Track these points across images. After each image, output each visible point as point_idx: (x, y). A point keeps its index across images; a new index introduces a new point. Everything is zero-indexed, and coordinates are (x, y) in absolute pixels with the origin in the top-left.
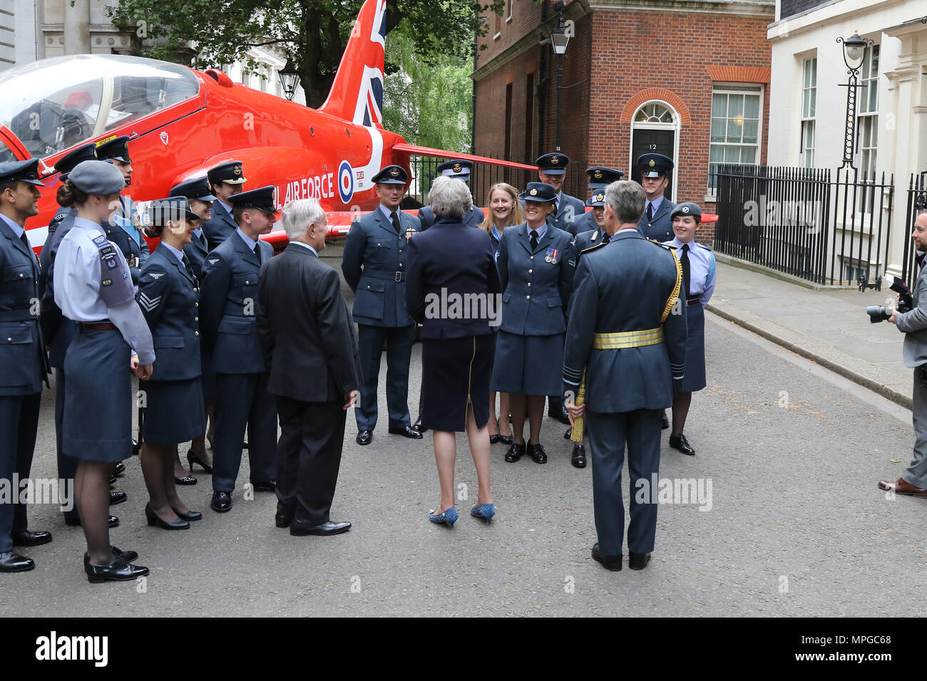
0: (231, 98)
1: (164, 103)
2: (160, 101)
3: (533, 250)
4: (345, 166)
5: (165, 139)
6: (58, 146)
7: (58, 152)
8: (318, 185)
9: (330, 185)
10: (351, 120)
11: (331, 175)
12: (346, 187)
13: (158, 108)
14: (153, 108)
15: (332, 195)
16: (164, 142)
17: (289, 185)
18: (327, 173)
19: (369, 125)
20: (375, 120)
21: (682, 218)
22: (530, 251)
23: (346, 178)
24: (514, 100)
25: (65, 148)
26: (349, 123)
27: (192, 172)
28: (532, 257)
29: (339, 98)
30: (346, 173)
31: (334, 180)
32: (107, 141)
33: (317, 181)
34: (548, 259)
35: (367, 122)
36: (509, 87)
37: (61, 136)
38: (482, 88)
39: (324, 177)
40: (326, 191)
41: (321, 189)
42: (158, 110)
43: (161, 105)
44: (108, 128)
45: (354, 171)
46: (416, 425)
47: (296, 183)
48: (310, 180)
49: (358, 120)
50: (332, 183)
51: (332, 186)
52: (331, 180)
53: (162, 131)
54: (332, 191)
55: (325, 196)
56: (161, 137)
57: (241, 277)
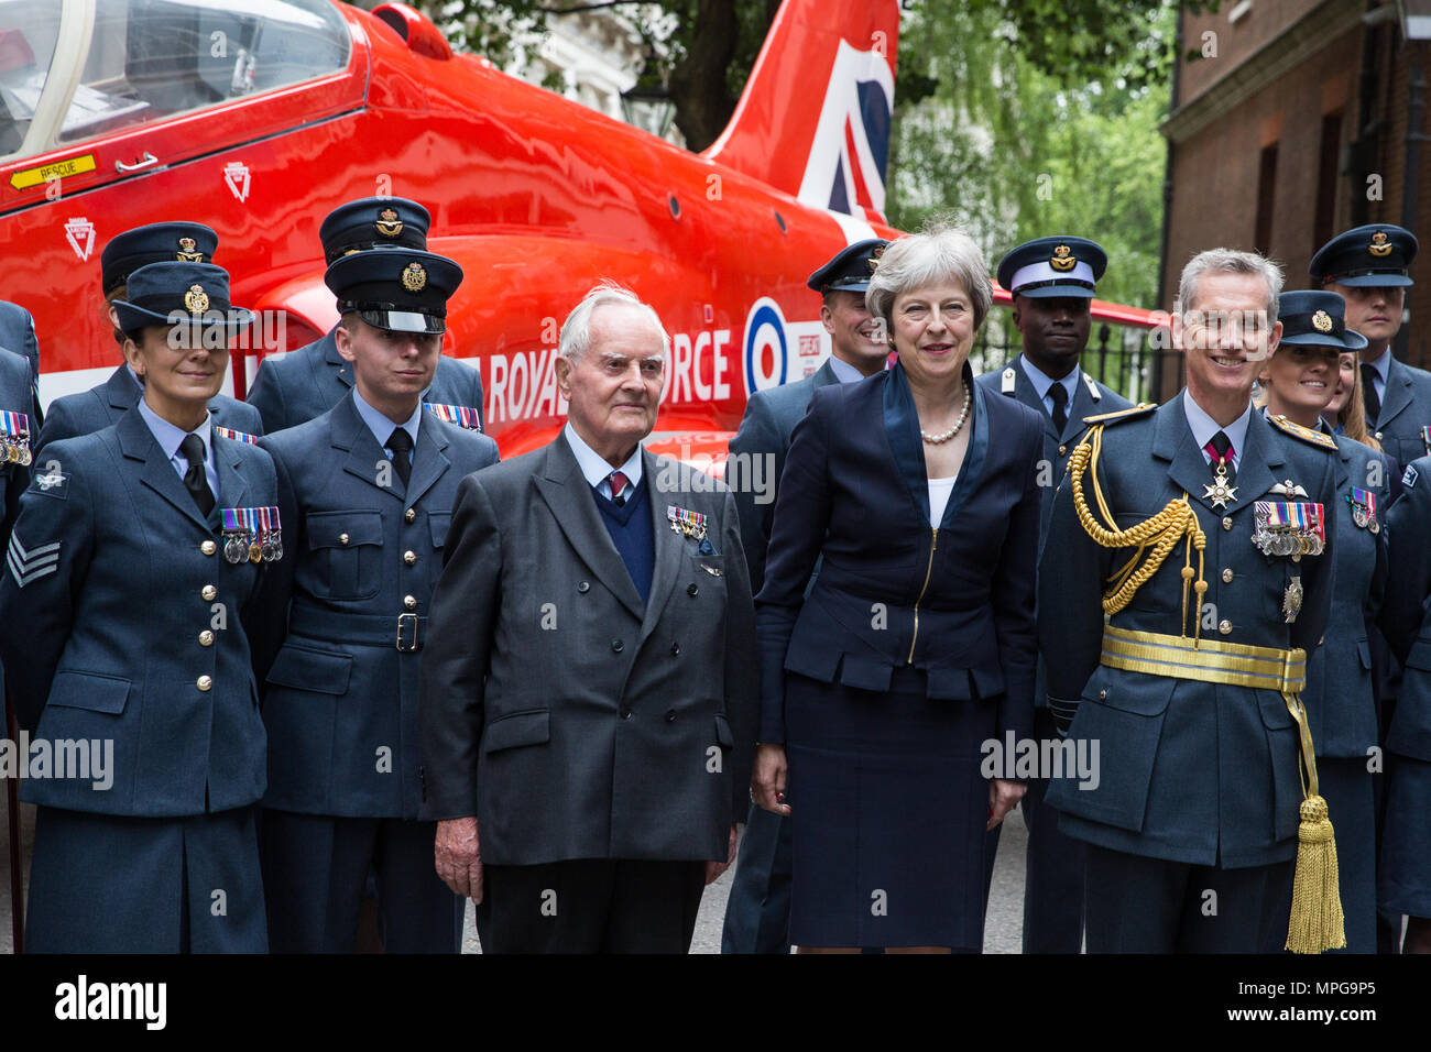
0: (441, 89)
1: (249, 88)
2: (237, 81)
4: (765, 316)
5: (240, 186)
8: (683, 358)
9: (721, 364)
10: (794, 192)
11: (723, 337)
12: (767, 371)
15: (723, 392)
16: (236, 192)
18: (712, 328)
19: (846, 210)
20: (864, 199)
23: (767, 350)
24: (1281, 192)
26: (788, 199)
27: (305, 284)
29: (761, 128)
30: (767, 334)
31: (731, 351)
33: (683, 350)
35: (839, 202)
36: (1269, 157)
38: (1190, 164)
39: (704, 339)
40: (708, 379)
41: (691, 372)
42: (228, 102)
44: (67, 136)
45: (793, 330)
49: (814, 193)
50: (725, 359)
51: (725, 368)
52: (725, 350)
53: (233, 159)
54: (724, 381)
55: (704, 393)
56: (228, 179)
57: (324, 521)
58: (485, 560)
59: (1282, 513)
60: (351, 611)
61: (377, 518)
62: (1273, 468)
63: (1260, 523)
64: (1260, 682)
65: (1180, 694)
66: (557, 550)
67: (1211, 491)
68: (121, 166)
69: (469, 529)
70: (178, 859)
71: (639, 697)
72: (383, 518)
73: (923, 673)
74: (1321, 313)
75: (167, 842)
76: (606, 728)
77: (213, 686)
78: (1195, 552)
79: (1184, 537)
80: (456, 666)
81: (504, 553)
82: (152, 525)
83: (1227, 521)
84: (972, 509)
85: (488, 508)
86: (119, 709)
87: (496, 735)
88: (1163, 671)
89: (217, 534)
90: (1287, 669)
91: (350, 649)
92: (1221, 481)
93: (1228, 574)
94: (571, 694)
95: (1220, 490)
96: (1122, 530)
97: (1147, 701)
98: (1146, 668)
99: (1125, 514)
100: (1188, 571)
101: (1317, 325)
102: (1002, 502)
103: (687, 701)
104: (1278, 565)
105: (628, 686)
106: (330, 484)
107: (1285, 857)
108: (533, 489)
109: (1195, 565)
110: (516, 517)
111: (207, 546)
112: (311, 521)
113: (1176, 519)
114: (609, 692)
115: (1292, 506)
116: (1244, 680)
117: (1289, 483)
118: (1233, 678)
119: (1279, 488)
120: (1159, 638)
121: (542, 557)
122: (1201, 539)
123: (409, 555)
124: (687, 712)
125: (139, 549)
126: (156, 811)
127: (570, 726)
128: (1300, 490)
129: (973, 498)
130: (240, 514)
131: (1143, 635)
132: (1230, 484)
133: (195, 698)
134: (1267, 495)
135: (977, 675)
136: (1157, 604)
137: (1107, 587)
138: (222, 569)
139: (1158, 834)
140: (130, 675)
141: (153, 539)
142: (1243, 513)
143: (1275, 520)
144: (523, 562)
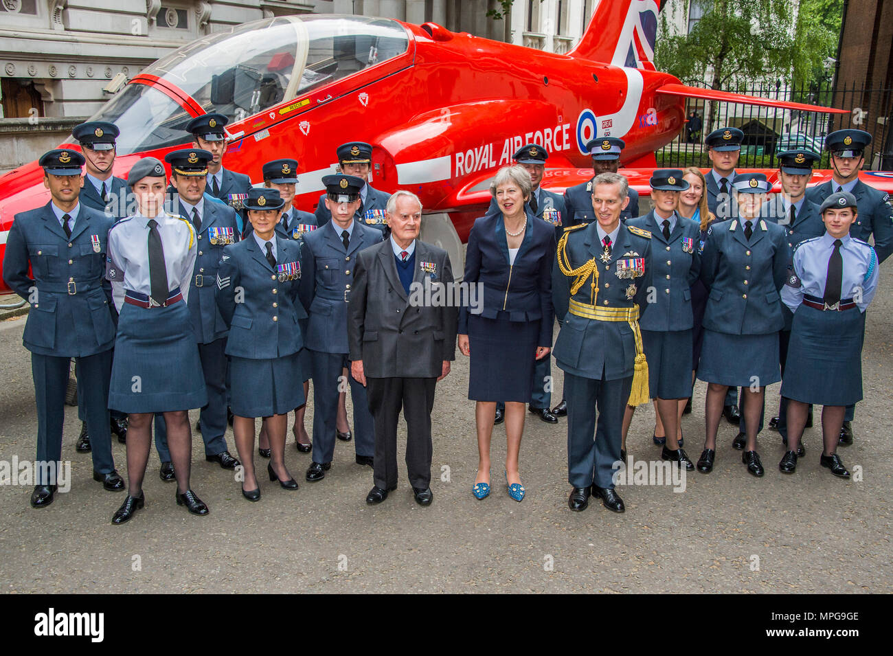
1: (374, 61)
2: (370, 58)
3: (667, 240)
4: (588, 115)
6: (254, 110)
7: (254, 114)
8: (548, 137)
9: (566, 137)
11: (567, 126)
12: (588, 136)
13: (367, 65)
14: (362, 65)
15: (567, 147)
16: (363, 103)
17: (507, 141)
18: (562, 124)
19: (633, 65)
21: (838, 211)
22: (665, 241)
23: (587, 129)
25: (260, 111)
26: (606, 65)
27: (389, 133)
28: (668, 248)
30: (587, 122)
31: (571, 132)
32: (298, 106)
33: (549, 134)
34: (686, 249)
37: (258, 99)
39: (558, 128)
41: (552, 142)
42: (368, 68)
43: (371, 63)
44: (299, 93)
45: (600, 120)
46: (556, 408)
47: (518, 138)
48: (538, 133)
49: (618, 62)
50: (567, 135)
51: (568, 138)
52: (567, 131)
53: (362, 92)
54: (567, 143)
55: (558, 148)
56: (360, 99)
57: (322, 262)
58: (363, 280)
59: (627, 264)
60: (330, 290)
61: (337, 260)
62: (625, 247)
63: (618, 268)
64: (618, 319)
65: (591, 324)
66: (383, 278)
67: (603, 257)
68: (319, 101)
69: (358, 270)
70: (271, 372)
71: (405, 327)
72: (339, 260)
73: (509, 313)
74: (671, 178)
75: (267, 366)
76: (395, 336)
77: (278, 319)
78: (595, 278)
79: (592, 273)
80: (355, 313)
81: (368, 278)
82: (255, 271)
83: (607, 267)
84: (525, 259)
85: (363, 263)
86: (249, 328)
87: (367, 336)
88: (586, 316)
89: (276, 273)
90: (630, 315)
91: (330, 301)
92: (606, 253)
93: (607, 285)
94: (384, 326)
95: (606, 257)
96: (573, 270)
97: (580, 326)
98: (580, 314)
99: (575, 264)
100: (593, 285)
101: (670, 182)
102: (536, 256)
103: (422, 327)
104: (626, 282)
105: (401, 324)
106: (323, 250)
107: (629, 375)
108: (377, 257)
109: (595, 282)
110: (372, 267)
111: (274, 277)
112: (317, 261)
113: (591, 266)
114: (395, 325)
115: (632, 260)
116: (613, 319)
117: (632, 252)
118: (610, 319)
119: (628, 254)
120: (585, 305)
121: (378, 280)
122: (597, 274)
123: (347, 272)
124: (423, 331)
125: (252, 279)
126: (262, 358)
127: (385, 336)
128: (636, 254)
129: (525, 255)
130: (284, 267)
131: (580, 303)
132: (609, 254)
133: (272, 323)
134: (622, 258)
135: (529, 314)
136: (583, 294)
137: (571, 286)
138: (278, 284)
139: (582, 369)
140: (253, 317)
141: (256, 276)
142: (613, 264)
143: (624, 266)
144: (373, 282)
